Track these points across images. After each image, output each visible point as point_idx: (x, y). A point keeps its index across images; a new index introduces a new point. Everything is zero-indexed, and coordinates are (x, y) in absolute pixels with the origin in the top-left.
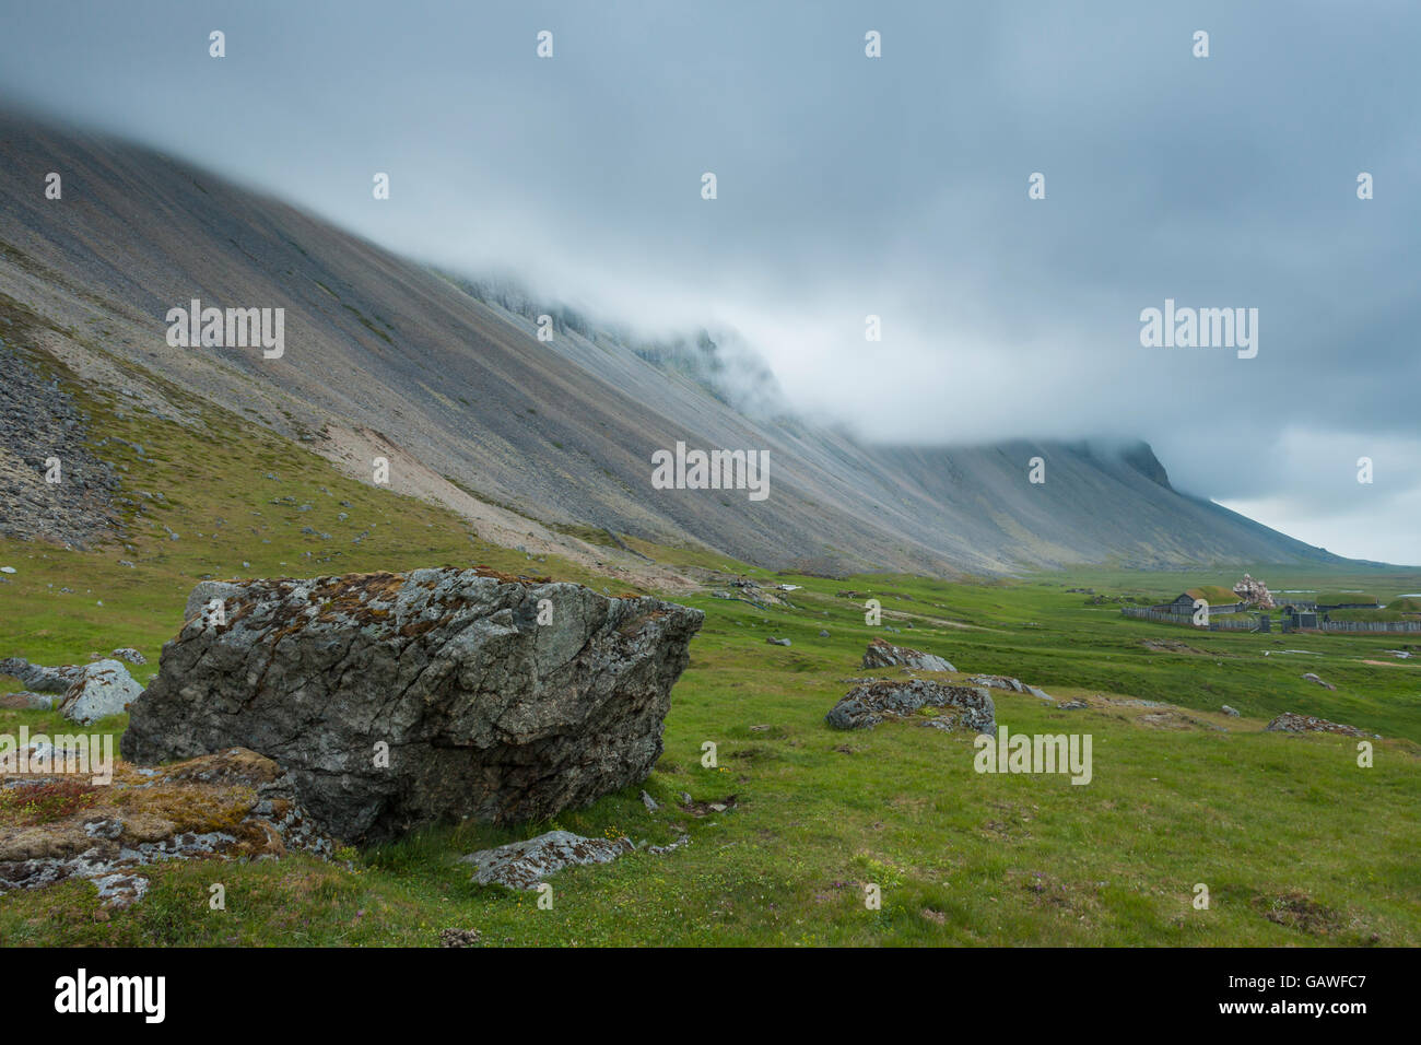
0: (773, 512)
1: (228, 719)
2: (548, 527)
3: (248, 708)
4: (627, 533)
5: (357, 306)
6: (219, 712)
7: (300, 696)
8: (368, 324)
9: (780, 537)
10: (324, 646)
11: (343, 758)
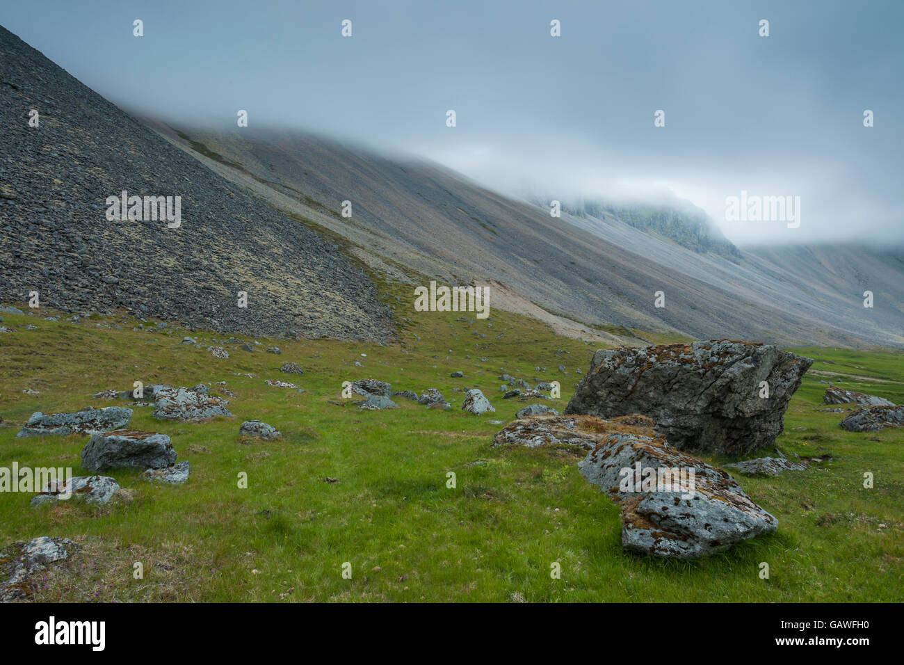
0: (725, 311)
1: (616, 404)
2: (589, 326)
3: (626, 400)
4: (633, 328)
5: (478, 217)
6: (612, 401)
7: (651, 394)
8: (484, 226)
9: (732, 326)
10: (666, 374)
11: (670, 420)
